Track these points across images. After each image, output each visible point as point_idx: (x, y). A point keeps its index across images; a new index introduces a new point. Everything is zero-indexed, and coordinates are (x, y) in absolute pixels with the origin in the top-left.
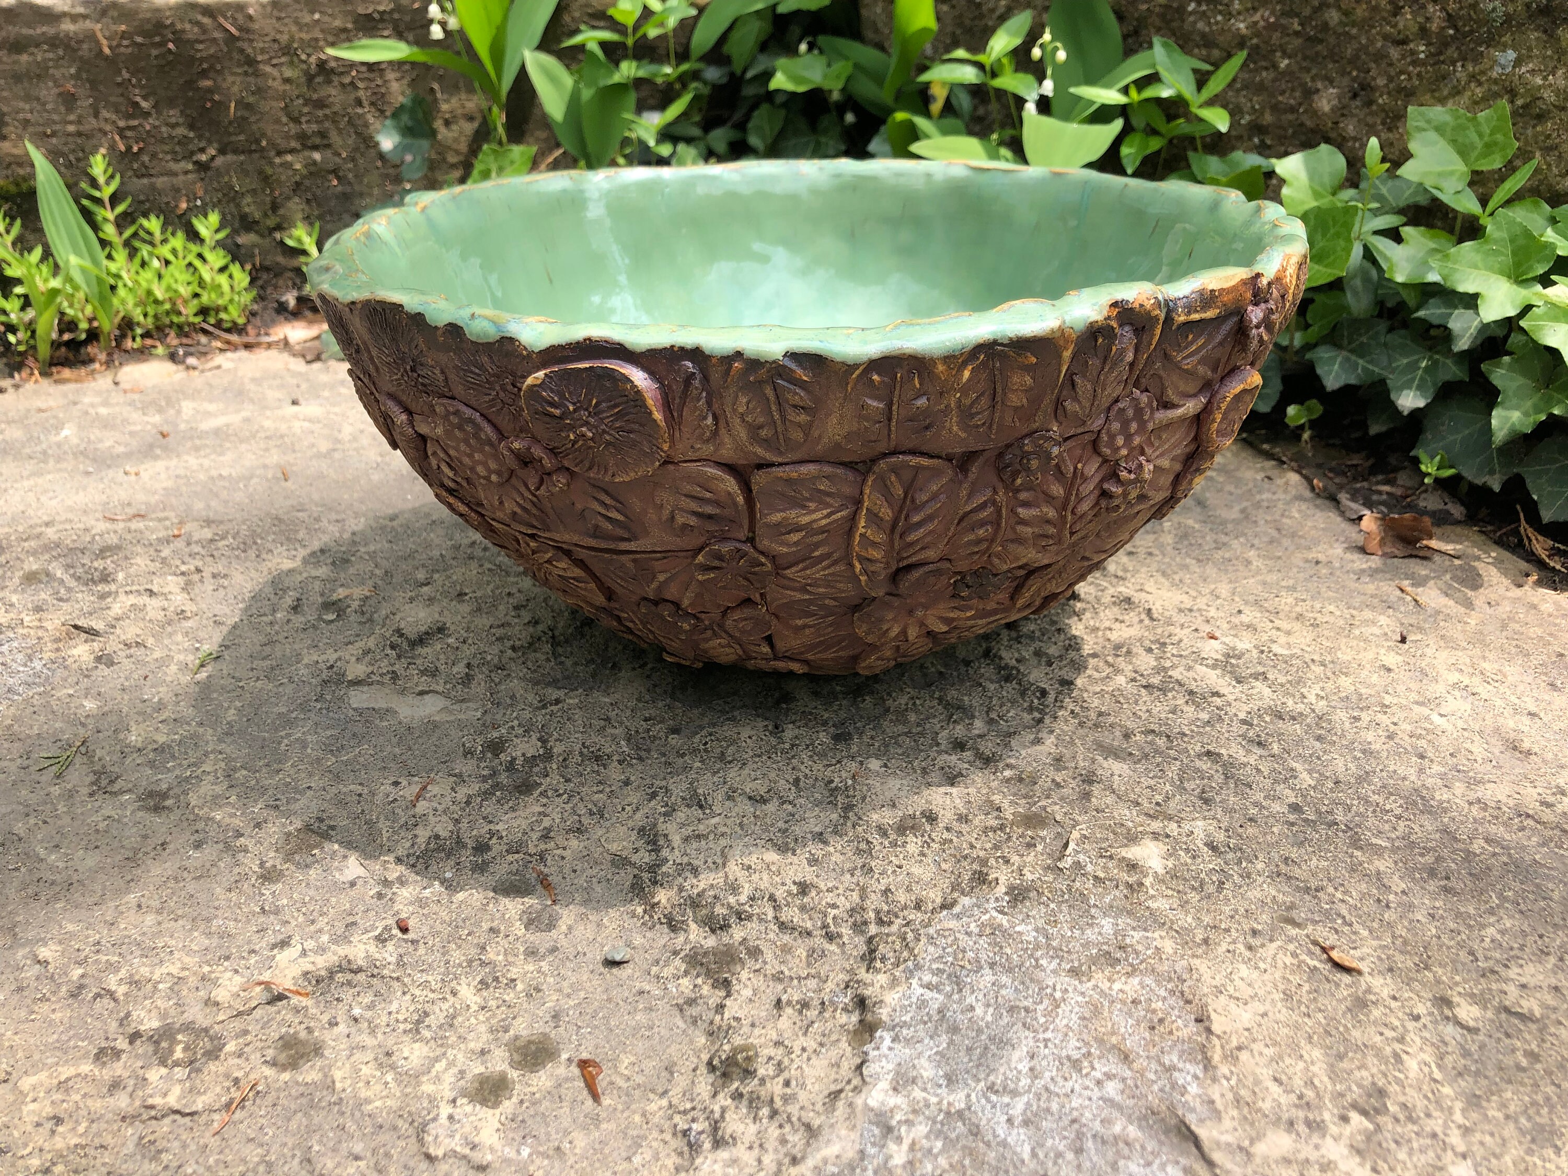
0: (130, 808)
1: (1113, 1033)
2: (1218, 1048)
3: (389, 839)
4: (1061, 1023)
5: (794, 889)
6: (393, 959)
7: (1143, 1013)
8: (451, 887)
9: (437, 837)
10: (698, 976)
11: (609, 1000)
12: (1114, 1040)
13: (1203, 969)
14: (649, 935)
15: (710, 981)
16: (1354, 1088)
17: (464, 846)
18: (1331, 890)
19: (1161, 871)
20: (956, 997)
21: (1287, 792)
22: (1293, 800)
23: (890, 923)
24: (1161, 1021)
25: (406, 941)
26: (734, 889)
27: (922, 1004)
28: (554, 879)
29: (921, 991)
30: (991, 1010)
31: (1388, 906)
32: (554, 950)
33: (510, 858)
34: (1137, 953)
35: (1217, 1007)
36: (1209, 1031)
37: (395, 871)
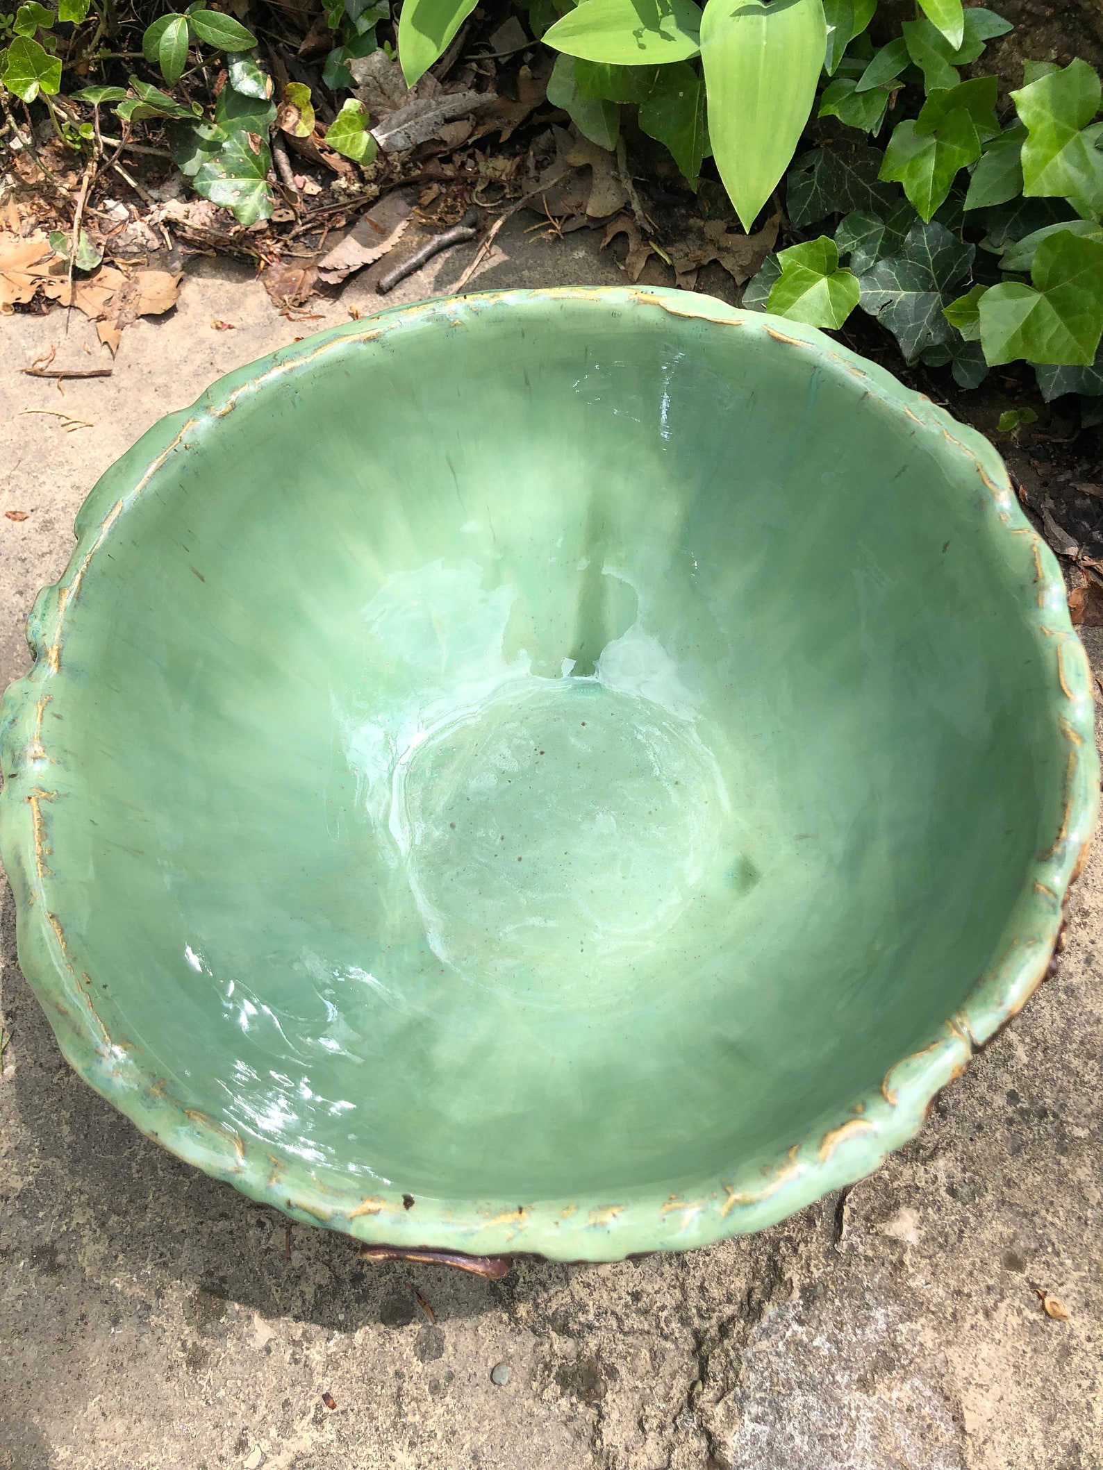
0: (31, 1277)
1: (897, 1448)
2: (971, 1447)
3: (281, 1299)
4: (859, 1447)
5: (629, 1298)
6: (334, 1437)
7: (916, 1421)
8: (347, 1328)
9: (320, 1287)
10: (572, 1395)
11: (508, 1424)
12: (897, 1455)
13: (956, 1360)
14: (519, 1339)
15: (583, 1402)
16: (1060, 1450)
17: (343, 1281)
18: (1043, 1213)
19: (916, 1242)
20: (778, 1426)
21: (1006, 1078)
22: (1010, 1086)
23: (710, 1318)
24: (929, 1426)
25: (337, 1414)
26: (583, 1308)
27: (755, 1438)
28: (425, 1288)
29: (752, 1426)
30: (806, 1438)
31: (1086, 1224)
32: (450, 1377)
33: (383, 1280)
34: (906, 1352)
35: (969, 1398)
36: (963, 1430)
37: (298, 1329)
